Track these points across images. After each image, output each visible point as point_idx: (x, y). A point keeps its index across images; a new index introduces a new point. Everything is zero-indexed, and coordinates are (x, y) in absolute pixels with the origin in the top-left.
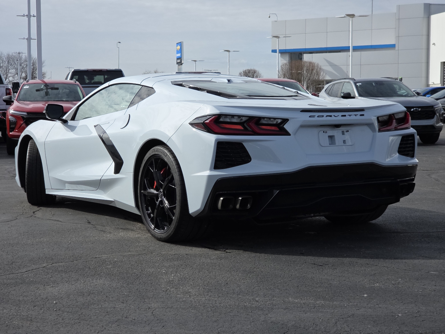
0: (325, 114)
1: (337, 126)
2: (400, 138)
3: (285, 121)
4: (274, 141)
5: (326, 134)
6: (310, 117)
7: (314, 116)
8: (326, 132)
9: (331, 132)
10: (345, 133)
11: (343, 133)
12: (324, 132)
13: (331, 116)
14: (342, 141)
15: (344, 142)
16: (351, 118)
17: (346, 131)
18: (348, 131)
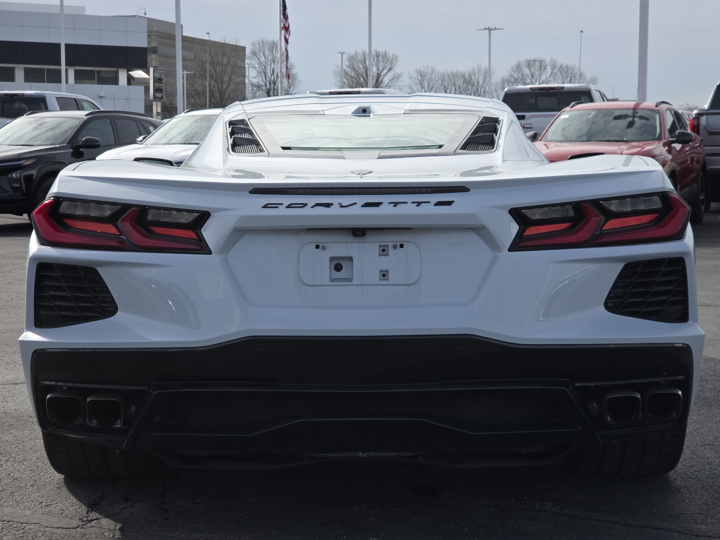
0: (311, 200)
1: (359, 232)
3: (204, 216)
4: (169, 266)
5: (324, 252)
6: (265, 207)
7: (275, 206)
8: (324, 248)
9: (341, 248)
10: (391, 251)
11: (384, 251)
12: (317, 247)
13: (328, 205)
14: (377, 275)
15: (384, 275)
16: (401, 210)
17: (395, 247)
18: (402, 246)
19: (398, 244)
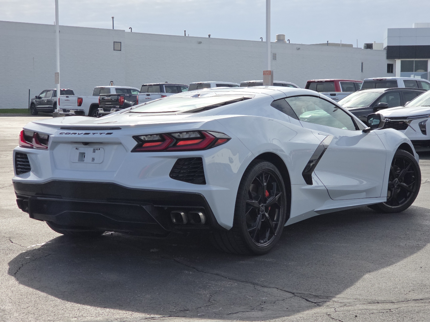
0: (71, 132)
2: (174, 161)
5: (78, 150)
6: (60, 134)
7: (63, 133)
9: (82, 149)
10: (96, 151)
11: (94, 151)
12: (76, 148)
13: (76, 134)
14: (91, 159)
15: (93, 159)
16: (95, 136)
17: (97, 149)
18: (99, 149)
19: (98, 149)
